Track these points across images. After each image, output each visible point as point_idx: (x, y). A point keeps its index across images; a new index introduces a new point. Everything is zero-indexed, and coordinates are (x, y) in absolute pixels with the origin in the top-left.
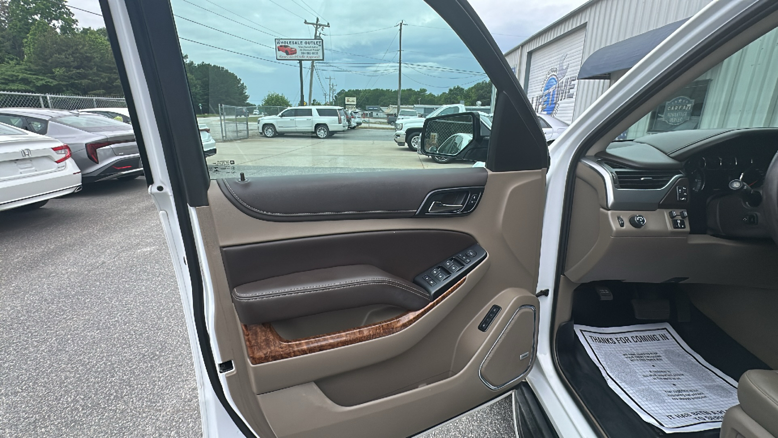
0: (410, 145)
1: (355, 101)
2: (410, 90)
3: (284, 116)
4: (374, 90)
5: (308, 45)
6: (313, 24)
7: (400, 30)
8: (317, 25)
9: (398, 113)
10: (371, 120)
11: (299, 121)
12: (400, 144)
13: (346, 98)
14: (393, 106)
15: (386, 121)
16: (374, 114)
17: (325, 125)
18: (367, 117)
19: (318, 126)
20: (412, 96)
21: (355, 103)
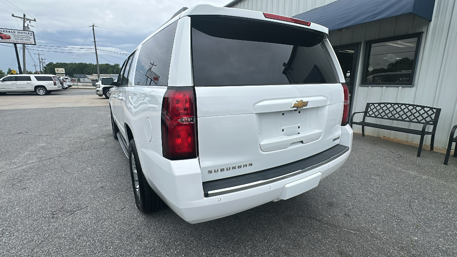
0: (106, 96)
1: (64, 71)
2: (108, 64)
3: (5, 81)
4: (79, 64)
5: (20, 34)
6: (21, 18)
7: (93, 29)
8: (24, 18)
9: (99, 79)
10: (79, 84)
11: (18, 84)
12: (100, 95)
13: (56, 68)
14: (95, 75)
15: (91, 84)
16: (81, 80)
17: (43, 87)
18: (76, 82)
19: (36, 87)
20: (110, 68)
21: (64, 72)
